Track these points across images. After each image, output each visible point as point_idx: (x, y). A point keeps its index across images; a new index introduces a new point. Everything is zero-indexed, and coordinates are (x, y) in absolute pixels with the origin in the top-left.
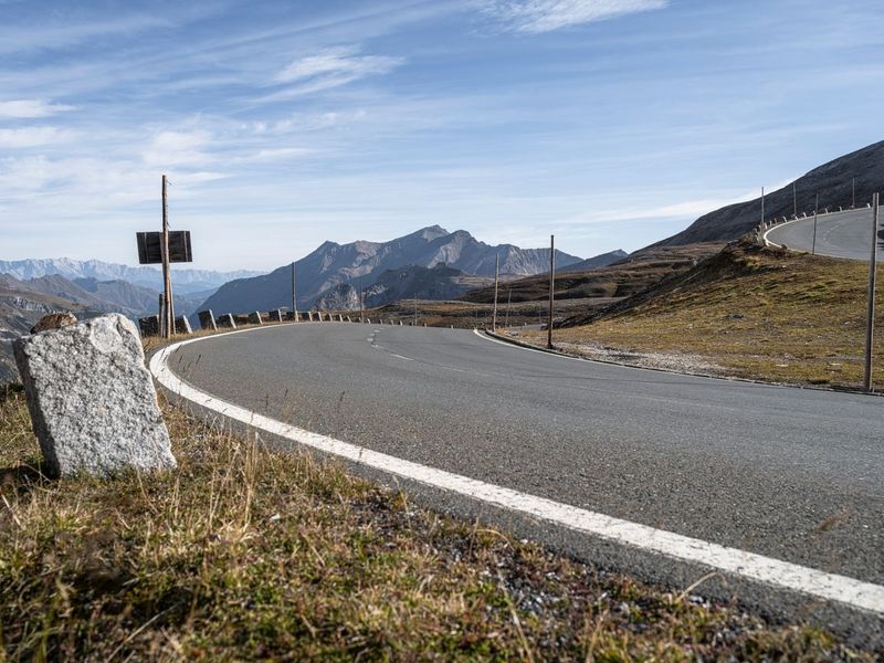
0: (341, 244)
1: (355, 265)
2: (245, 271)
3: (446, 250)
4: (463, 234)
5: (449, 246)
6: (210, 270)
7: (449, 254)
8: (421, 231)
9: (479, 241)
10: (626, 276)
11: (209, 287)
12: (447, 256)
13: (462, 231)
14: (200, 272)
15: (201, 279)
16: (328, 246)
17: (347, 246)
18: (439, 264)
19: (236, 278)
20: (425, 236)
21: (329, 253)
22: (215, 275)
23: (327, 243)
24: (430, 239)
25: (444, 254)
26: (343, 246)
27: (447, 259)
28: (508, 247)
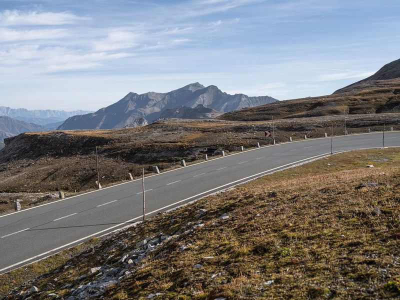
0: (139, 94)
1: (147, 106)
2: (81, 111)
3: (203, 97)
4: (213, 88)
5: (205, 95)
6: (61, 110)
7: (205, 100)
8: (188, 86)
9: (223, 92)
10: (355, 100)
11: (59, 120)
12: (204, 101)
13: (213, 86)
14: (54, 111)
15: (55, 116)
16: (131, 95)
17: (143, 95)
18: (199, 105)
19: (76, 115)
20: (190, 89)
21: (132, 100)
22: (63, 113)
23: (131, 93)
24: (193, 91)
25: (202, 100)
26: (141, 95)
27: (204, 103)
28: (241, 95)
